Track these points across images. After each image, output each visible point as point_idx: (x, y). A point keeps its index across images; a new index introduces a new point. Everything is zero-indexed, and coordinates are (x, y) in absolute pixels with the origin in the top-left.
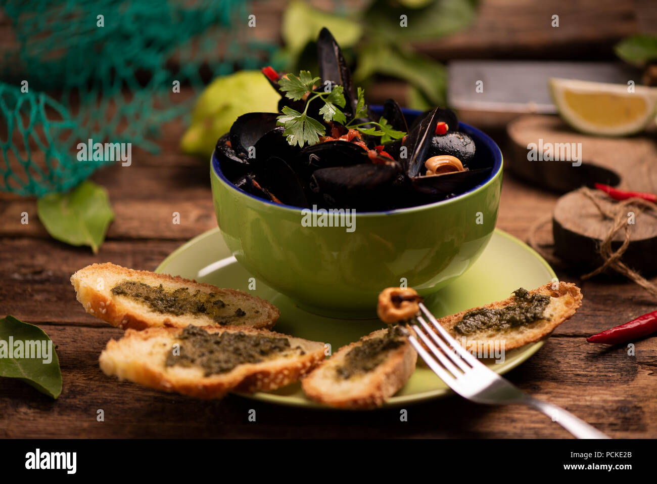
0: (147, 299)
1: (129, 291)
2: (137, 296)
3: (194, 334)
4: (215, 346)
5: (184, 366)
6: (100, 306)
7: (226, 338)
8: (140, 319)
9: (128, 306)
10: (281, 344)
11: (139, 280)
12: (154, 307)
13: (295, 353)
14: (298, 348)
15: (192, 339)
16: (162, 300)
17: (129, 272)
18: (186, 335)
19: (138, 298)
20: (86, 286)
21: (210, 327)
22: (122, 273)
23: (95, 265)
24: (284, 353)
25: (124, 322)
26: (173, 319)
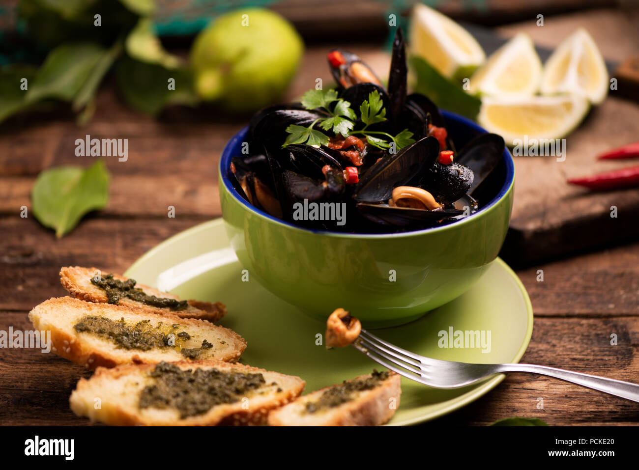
0: (111, 334)
1: (92, 328)
2: (101, 332)
3: (167, 371)
4: (189, 385)
5: (159, 408)
6: (64, 344)
7: (200, 375)
8: (107, 357)
9: (94, 344)
10: (256, 381)
11: (100, 314)
12: (120, 344)
13: (272, 390)
14: (274, 384)
15: (165, 377)
16: (127, 335)
17: (88, 306)
18: (159, 373)
19: (102, 335)
20: (47, 324)
21: (182, 362)
22: (81, 307)
23: (52, 299)
24: (259, 390)
25: (91, 361)
26: (142, 355)
